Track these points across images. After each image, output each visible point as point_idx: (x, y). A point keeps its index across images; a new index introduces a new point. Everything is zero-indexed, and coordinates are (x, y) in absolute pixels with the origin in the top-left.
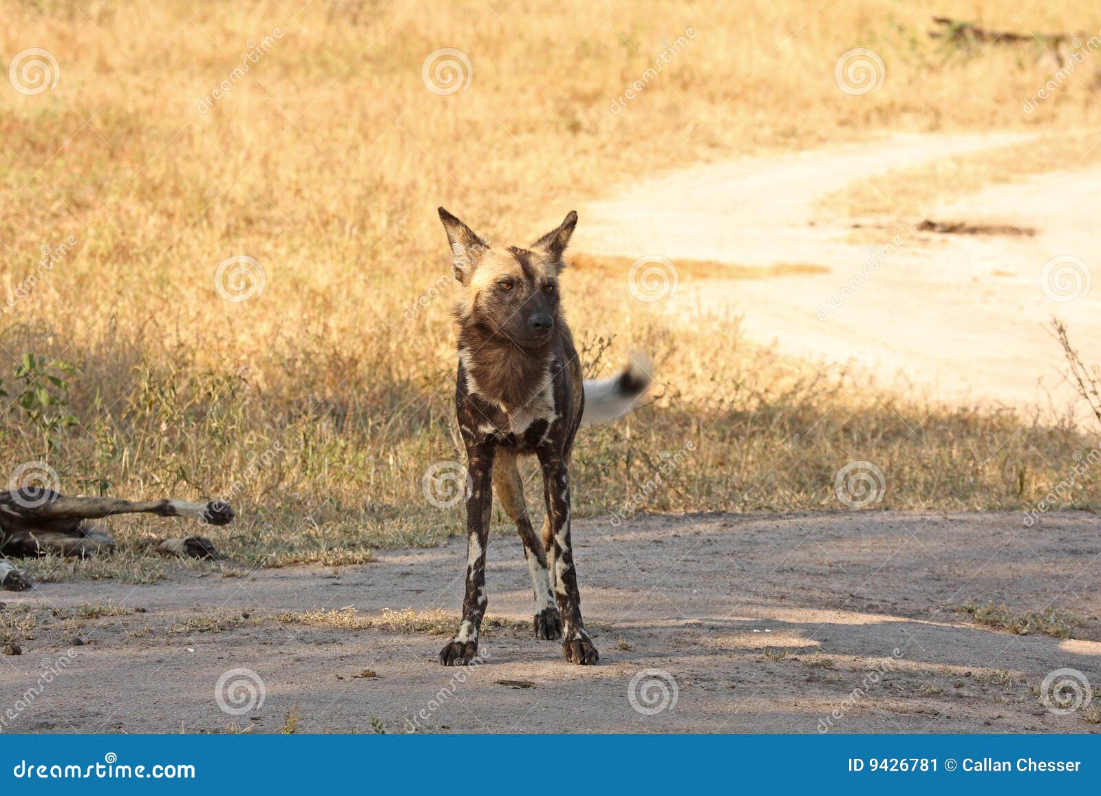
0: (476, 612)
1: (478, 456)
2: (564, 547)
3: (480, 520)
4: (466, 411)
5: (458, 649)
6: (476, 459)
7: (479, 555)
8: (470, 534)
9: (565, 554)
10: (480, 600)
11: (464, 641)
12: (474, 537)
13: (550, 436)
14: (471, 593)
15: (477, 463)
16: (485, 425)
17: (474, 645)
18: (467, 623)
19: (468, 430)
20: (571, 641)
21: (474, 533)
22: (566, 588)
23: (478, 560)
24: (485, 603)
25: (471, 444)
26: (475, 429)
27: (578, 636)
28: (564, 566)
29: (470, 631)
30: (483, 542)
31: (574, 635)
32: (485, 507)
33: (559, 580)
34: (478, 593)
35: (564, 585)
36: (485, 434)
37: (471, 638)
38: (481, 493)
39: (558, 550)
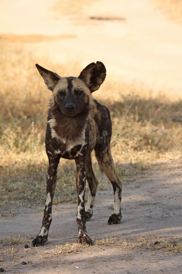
0: (48, 224)
1: (54, 163)
2: (82, 201)
3: (52, 188)
4: (50, 145)
5: (40, 239)
6: (52, 164)
7: (50, 201)
8: (47, 193)
9: (82, 203)
10: (49, 219)
11: (43, 235)
12: (49, 194)
13: (82, 152)
14: (46, 216)
15: (53, 166)
16: (57, 151)
17: (46, 237)
18: (44, 228)
19: (50, 153)
20: (82, 237)
21: (49, 193)
22: (81, 217)
23: (50, 203)
24: (51, 220)
25: (51, 158)
26: (53, 152)
27: (85, 235)
28: (82, 208)
29: (45, 231)
30: (52, 196)
31: (83, 235)
32: (54, 183)
33: (79, 214)
34: (49, 216)
35: (80, 215)
36: (57, 154)
37: (46, 234)
38: (53, 177)
39: (80, 201)
